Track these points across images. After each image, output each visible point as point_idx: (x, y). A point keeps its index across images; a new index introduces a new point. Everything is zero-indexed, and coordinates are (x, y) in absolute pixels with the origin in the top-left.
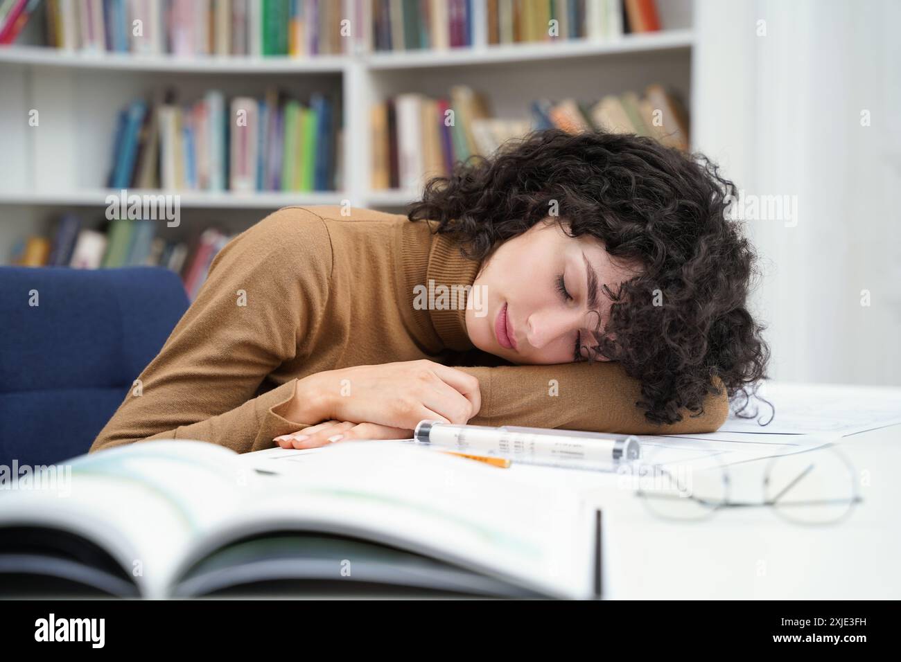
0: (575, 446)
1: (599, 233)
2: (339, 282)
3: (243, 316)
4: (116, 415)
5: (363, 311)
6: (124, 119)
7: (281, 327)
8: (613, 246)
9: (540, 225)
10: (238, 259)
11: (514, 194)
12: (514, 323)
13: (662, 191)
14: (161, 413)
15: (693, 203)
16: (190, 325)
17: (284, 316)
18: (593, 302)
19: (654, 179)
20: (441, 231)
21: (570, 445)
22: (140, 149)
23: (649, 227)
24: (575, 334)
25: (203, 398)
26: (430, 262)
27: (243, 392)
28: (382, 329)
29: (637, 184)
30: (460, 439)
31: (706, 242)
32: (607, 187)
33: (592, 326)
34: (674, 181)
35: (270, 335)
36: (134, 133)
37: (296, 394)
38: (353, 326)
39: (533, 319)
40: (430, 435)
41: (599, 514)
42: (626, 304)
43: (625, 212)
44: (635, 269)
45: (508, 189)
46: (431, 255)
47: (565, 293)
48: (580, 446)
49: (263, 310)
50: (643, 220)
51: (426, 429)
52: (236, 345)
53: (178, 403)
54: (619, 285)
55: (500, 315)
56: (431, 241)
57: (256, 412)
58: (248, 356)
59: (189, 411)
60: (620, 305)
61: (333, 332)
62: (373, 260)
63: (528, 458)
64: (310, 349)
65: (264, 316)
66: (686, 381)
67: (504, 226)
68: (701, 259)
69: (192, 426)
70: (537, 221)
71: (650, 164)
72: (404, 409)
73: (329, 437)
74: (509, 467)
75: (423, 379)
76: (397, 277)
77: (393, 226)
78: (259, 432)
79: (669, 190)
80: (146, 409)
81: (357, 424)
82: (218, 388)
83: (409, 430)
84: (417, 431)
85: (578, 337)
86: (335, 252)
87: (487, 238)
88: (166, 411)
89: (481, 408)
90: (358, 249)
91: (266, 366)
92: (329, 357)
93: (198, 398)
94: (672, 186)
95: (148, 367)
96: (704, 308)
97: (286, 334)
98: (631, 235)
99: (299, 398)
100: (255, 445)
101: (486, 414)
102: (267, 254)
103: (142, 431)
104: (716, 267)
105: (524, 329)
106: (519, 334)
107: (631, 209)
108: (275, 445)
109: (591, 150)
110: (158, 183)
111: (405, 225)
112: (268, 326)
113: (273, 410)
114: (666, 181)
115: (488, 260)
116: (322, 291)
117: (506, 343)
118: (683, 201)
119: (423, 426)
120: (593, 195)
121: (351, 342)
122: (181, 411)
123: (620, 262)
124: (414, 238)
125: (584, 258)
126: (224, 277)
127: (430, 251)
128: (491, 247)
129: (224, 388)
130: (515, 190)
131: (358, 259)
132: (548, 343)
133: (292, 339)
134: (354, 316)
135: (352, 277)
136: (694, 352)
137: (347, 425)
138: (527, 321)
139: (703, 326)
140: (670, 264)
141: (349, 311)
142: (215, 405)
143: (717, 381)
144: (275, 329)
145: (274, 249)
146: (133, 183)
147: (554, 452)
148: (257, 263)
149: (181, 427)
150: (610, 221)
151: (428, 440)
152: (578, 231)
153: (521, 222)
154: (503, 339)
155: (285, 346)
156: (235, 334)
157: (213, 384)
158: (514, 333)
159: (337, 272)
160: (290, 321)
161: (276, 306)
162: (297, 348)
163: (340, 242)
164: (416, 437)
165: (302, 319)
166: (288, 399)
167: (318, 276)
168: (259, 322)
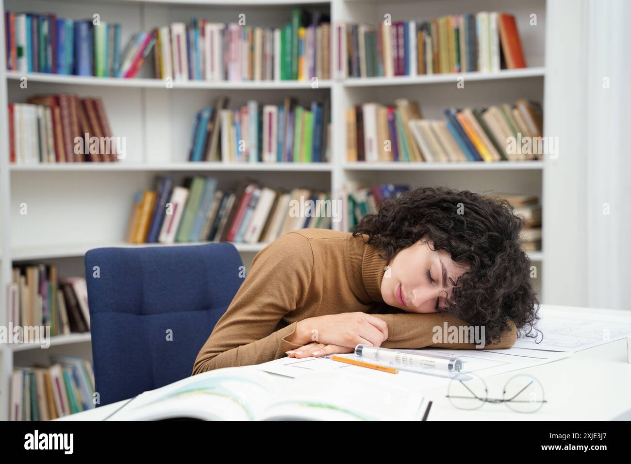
0: (431, 362)
1: (448, 250)
2: (317, 272)
3: (269, 290)
4: (208, 340)
5: (329, 284)
6: (199, 117)
7: (288, 295)
8: (455, 257)
9: (419, 242)
10: (266, 261)
11: (406, 227)
12: (405, 293)
13: (480, 228)
14: (231, 339)
15: (496, 234)
16: (243, 294)
17: (289, 290)
18: (445, 285)
19: (477, 221)
20: (369, 242)
21: (429, 361)
22: (209, 135)
23: (473, 248)
24: (437, 299)
25: (251, 332)
26: (364, 259)
27: (270, 328)
28: (340, 293)
29: (467, 224)
30: (377, 355)
31: (500, 258)
32: (452, 226)
33: (444, 296)
34: (487, 223)
35: (283, 300)
36: (205, 126)
37: (296, 330)
38: (324, 292)
39: (414, 291)
40: (362, 352)
41: (430, 404)
42: (460, 288)
43: (461, 238)
44: (466, 268)
45: (403, 224)
46: (364, 255)
47: (431, 280)
48: (433, 362)
49: (279, 287)
50: (470, 243)
51: (360, 349)
52: (266, 305)
53: (239, 335)
54: (457, 278)
55: (398, 289)
56: (364, 247)
57: (277, 339)
58: (272, 310)
59: (244, 338)
60: (457, 288)
61: (313, 296)
62: (334, 258)
63: (408, 368)
64: (303, 304)
65: (280, 290)
66: (491, 326)
67: (401, 242)
68: (497, 267)
69: (246, 345)
70: (417, 240)
71: (475, 213)
72: (350, 338)
73: (312, 352)
74: (397, 373)
75: (359, 322)
76: (347, 266)
77: (344, 240)
78: (278, 349)
79: (484, 227)
80: (223, 338)
81: (327, 345)
82: (257, 326)
83: (352, 348)
84: (356, 349)
85: (438, 300)
86: (314, 256)
87: (392, 248)
88: (233, 339)
89: (389, 336)
90: (326, 253)
91: (282, 314)
92: (312, 309)
93: (248, 332)
94: (486, 225)
95: (223, 316)
96: (498, 291)
97: (291, 299)
98: (464, 252)
99: (297, 332)
100: (276, 356)
101: (392, 339)
102: (281, 259)
103: (221, 349)
104: (506, 269)
105: (410, 296)
106: (407, 299)
107: (464, 237)
108: (286, 355)
109: (445, 205)
110: (219, 157)
111: (351, 239)
112: (281, 295)
113: (284, 339)
114: (483, 222)
115: (393, 260)
116: (308, 277)
117: (401, 303)
118: (491, 233)
119: (359, 347)
120: (445, 230)
121: (323, 300)
122: (240, 338)
123: (458, 264)
124: (355, 246)
125: (441, 261)
126: (259, 270)
127: (363, 253)
128: (395, 252)
129: (261, 326)
130: (406, 224)
131: (327, 258)
132: (423, 304)
133: (293, 301)
134: (325, 287)
135: (323, 267)
136: (493, 313)
137: (321, 346)
138: (412, 292)
139: (498, 301)
140: (483, 266)
141: (322, 284)
142: (257, 335)
143: (510, 323)
144: (285, 297)
145: (284, 256)
146: (204, 158)
147: (421, 364)
148: (275, 264)
149: (240, 346)
150: (453, 243)
151: (361, 355)
152: (437, 247)
153: (409, 241)
154: (400, 301)
155: (290, 305)
156: (266, 299)
157: (255, 324)
158: (405, 299)
159: (316, 266)
160: (292, 292)
161: (285, 285)
162: (296, 305)
163: (317, 250)
164: (355, 352)
165: (298, 291)
166: (292, 333)
167: (306, 269)
168: (277, 294)
